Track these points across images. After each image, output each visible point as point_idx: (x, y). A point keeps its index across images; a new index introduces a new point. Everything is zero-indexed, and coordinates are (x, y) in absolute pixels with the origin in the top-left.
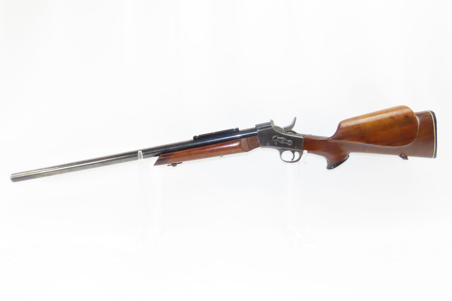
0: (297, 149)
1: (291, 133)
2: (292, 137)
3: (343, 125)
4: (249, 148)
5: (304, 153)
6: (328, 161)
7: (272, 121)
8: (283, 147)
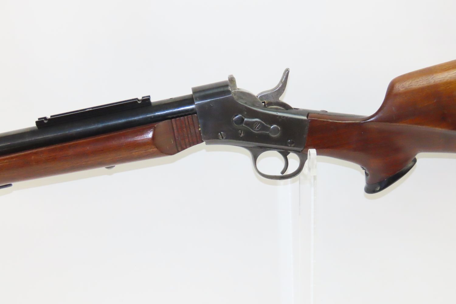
0: (292, 145)
1: (277, 109)
2: (280, 117)
3: (400, 88)
4: (176, 145)
5: (310, 155)
6: (367, 174)
7: (232, 80)
8: (259, 143)
